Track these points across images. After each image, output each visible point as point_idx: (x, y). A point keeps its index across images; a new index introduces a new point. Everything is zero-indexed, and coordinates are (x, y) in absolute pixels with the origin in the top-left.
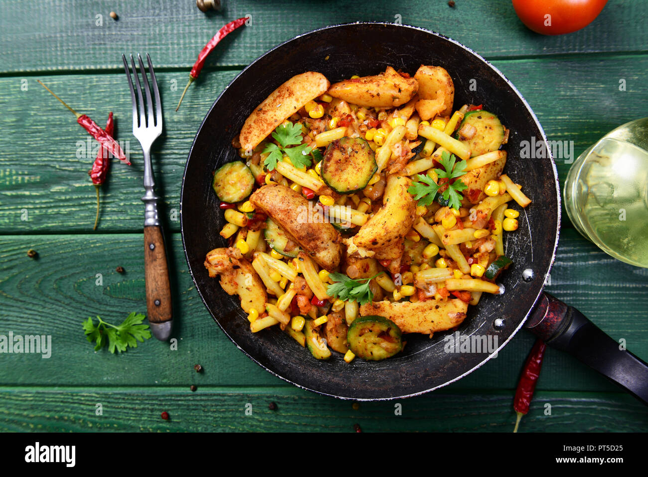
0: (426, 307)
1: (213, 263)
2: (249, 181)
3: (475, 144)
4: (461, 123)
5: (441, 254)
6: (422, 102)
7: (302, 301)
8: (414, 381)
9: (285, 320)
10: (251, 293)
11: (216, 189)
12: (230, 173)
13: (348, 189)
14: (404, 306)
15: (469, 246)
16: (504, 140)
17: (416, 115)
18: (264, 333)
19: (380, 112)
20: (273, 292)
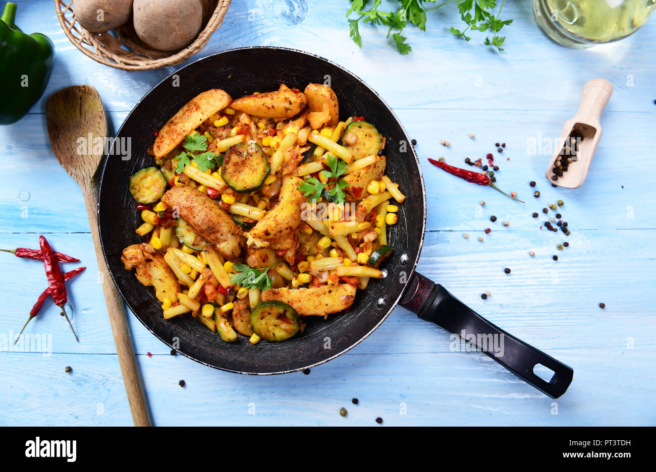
0: (320, 292)
1: (129, 256)
2: (162, 183)
3: (358, 149)
4: (344, 132)
5: (333, 246)
6: (312, 114)
7: (209, 290)
8: (308, 357)
9: (195, 307)
10: (163, 284)
11: (132, 191)
12: (145, 177)
13: (245, 187)
14: (300, 292)
15: (354, 236)
16: (382, 146)
17: (307, 124)
18: (176, 319)
19: (278, 122)
20: (184, 282)
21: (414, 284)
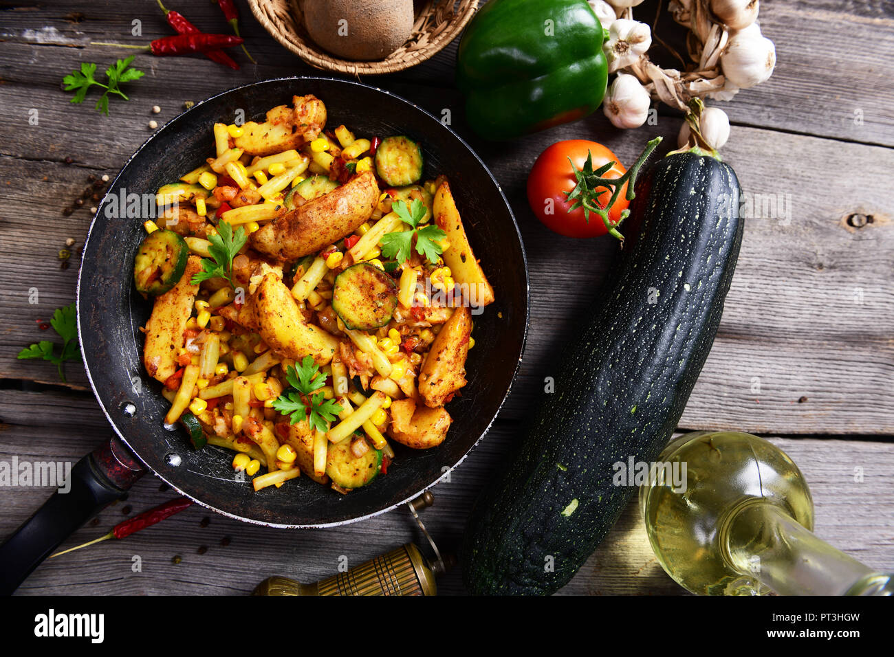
0: (176, 334)
1: (309, 106)
2: (394, 179)
3: (344, 451)
4: (370, 442)
5: (232, 372)
6: (413, 408)
7: (229, 192)
8: (95, 290)
9: (216, 165)
10: (260, 138)
11: (400, 139)
12: (412, 162)
13: (337, 287)
14: (185, 309)
15: (228, 406)
16: (336, 486)
17: (400, 396)
18: (211, 139)
19: (423, 357)
20: (255, 163)
21: (132, 463)
